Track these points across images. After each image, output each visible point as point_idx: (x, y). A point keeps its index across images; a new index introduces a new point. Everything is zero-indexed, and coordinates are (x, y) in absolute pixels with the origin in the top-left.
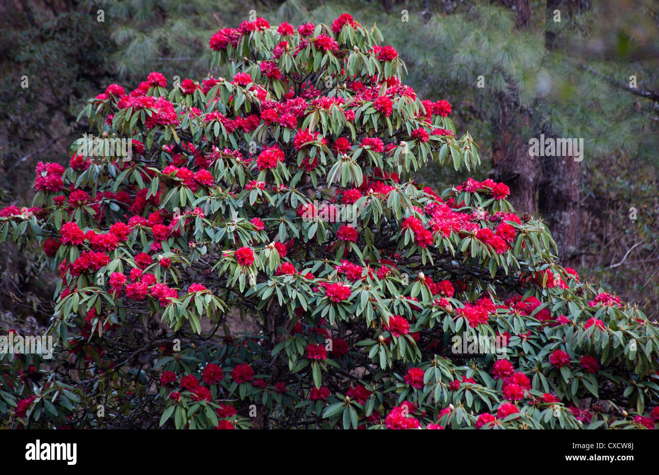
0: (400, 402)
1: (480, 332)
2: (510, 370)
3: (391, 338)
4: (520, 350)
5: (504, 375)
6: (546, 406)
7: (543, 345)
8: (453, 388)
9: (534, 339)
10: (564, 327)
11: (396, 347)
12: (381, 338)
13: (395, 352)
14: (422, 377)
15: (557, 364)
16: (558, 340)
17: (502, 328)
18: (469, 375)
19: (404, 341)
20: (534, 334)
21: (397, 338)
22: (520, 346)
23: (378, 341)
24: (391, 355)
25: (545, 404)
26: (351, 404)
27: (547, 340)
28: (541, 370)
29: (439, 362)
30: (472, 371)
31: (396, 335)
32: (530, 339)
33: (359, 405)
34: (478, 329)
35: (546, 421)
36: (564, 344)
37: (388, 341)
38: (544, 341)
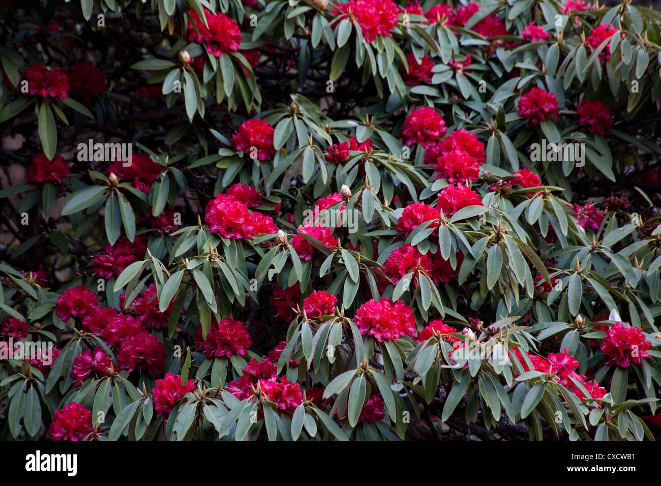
0: (224, 185)
1: (380, 51)
2: (438, 128)
3: (204, 58)
4: (453, 91)
5: (427, 138)
6: (524, 193)
7: (496, 83)
8: (336, 158)
9: (478, 72)
10: (538, 45)
11: (215, 77)
12: (186, 55)
13: (213, 86)
14: (271, 137)
15: (533, 116)
16: (529, 71)
17: (419, 47)
18: (362, 134)
19: (231, 64)
20: (479, 63)
21: (217, 58)
22: (453, 83)
23: (178, 63)
24: (204, 93)
25: (522, 189)
26: (121, 189)
27: (505, 72)
28: (502, 127)
29: (301, 108)
30: (365, 128)
31: (213, 52)
32: (471, 71)
33: (136, 192)
34: (376, 46)
35: (531, 222)
36: (542, 78)
37: (198, 65)
38: (500, 75)
